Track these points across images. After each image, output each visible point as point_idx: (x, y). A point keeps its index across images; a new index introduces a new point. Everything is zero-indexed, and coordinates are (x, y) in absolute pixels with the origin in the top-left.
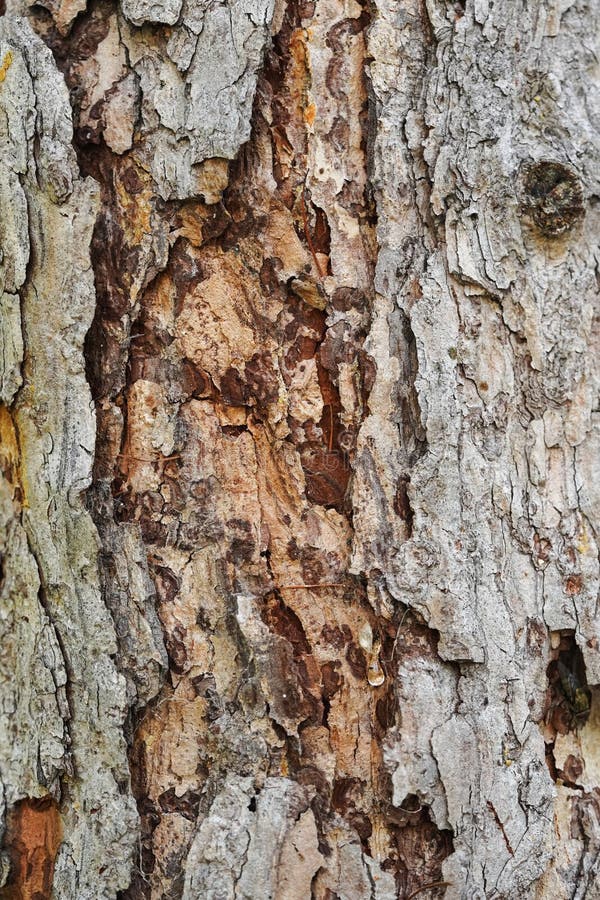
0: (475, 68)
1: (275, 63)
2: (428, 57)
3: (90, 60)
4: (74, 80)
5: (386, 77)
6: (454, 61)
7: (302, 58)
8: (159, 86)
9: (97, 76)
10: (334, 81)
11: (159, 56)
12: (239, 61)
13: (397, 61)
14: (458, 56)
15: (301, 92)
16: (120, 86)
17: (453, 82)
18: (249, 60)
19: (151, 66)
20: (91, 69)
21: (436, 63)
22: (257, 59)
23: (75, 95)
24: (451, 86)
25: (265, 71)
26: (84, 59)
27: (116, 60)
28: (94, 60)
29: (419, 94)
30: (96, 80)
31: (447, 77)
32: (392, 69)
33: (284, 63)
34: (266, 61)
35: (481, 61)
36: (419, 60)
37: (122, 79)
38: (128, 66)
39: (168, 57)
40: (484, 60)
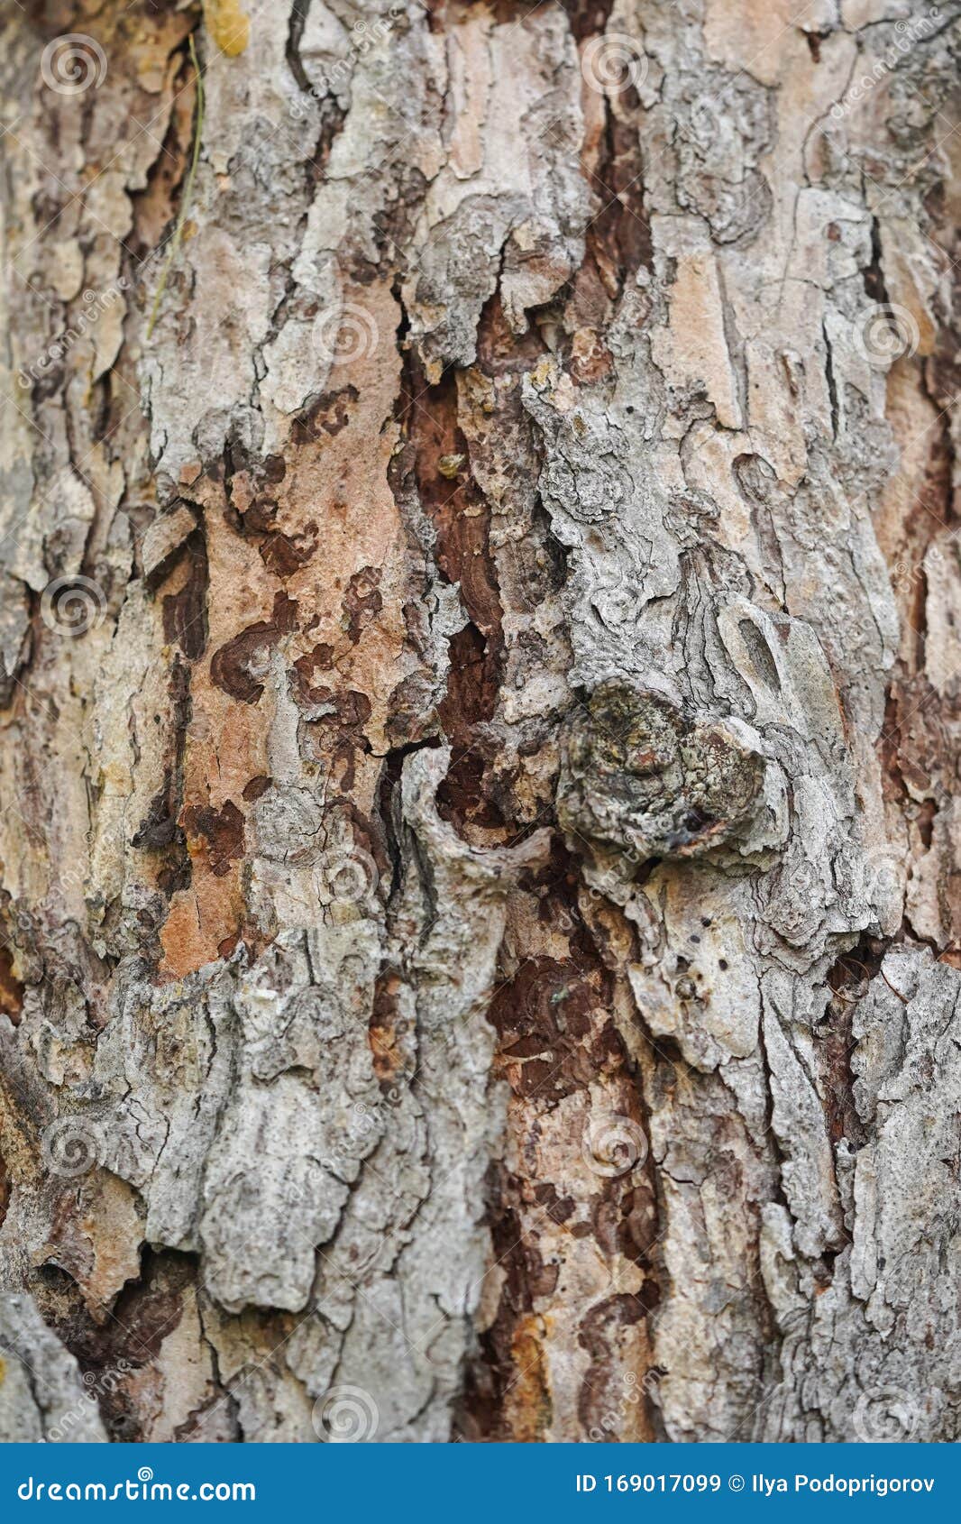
0: (853, 1381)
1: (484, 1382)
2: (765, 1366)
3: (146, 1369)
4: (117, 1403)
5: (689, 1403)
6: (813, 1370)
7: (535, 1369)
8: (273, 1423)
9: (160, 1398)
10: (593, 1410)
11: (273, 1367)
12: (419, 1381)
13: (709, 1373)
14: (820, 1361)
15: (532, 1431)
16: (202, 1419)
17: (812, 1410)
18: (436, 1381)
19: (258, 1384)
20: (150, 1386)
21: (780, 1376)
22: (452, 1379)
23: (120, 1432)
24: (808, 1417)
25: (466, 1396)
26: (137, 1366)
27: (193, 1370)
28: (155, 1370)
29: (749, 1434)
30: (157, 1406)
31: (800, 1401)
32: (699, 1388)
33: (501, 1379)
34: (469, 1379)
35: (862, 1369)
36: (750, 1371)
37: (206, 1406)
38: (216, 1382)
39: (288, 1368)
40: (869, 1366)
